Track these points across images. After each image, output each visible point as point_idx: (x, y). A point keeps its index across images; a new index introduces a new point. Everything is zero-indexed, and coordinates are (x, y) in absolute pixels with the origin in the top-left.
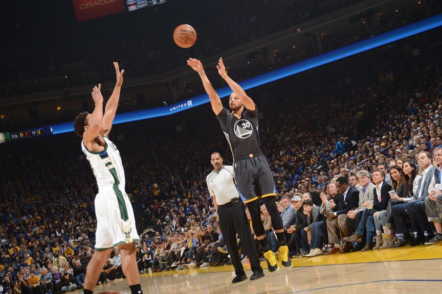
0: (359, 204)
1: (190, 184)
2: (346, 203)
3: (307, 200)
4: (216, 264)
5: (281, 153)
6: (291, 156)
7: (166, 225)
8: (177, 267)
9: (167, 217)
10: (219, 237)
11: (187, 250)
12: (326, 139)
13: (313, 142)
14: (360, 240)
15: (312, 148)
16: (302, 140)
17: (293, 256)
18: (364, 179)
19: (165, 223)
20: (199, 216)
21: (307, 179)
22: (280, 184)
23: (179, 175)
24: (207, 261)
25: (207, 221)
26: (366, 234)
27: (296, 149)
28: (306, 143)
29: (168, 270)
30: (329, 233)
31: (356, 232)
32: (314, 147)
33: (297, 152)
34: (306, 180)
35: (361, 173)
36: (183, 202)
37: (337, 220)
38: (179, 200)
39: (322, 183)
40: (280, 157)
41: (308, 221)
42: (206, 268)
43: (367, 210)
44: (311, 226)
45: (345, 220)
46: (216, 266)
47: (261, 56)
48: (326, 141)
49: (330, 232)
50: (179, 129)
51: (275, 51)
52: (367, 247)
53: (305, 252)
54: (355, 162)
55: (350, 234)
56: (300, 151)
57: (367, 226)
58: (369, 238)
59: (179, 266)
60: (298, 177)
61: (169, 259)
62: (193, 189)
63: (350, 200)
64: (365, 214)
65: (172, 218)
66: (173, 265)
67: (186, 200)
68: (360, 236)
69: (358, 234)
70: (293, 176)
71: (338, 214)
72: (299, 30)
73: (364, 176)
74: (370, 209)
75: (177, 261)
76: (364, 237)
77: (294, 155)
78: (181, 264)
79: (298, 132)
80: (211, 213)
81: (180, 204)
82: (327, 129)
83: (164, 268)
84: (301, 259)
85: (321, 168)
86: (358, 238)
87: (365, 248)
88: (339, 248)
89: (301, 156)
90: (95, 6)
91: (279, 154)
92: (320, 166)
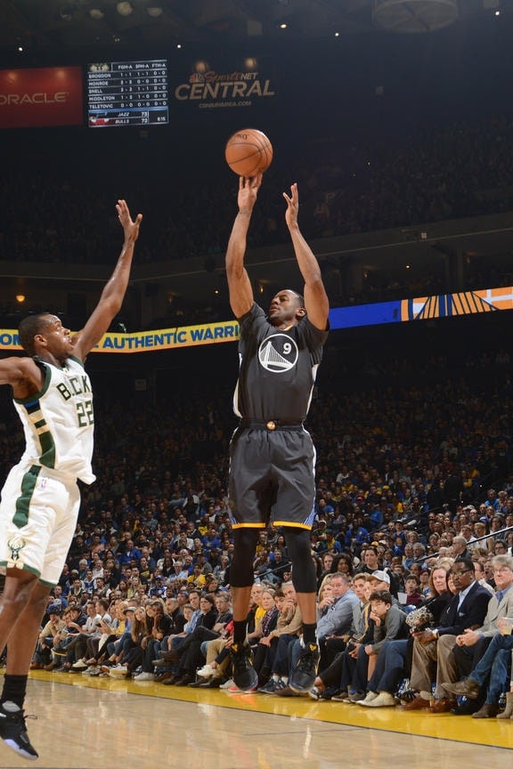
0: (486, 622)
1: (143, 504)
2: (461, 614)
3: (382, 592)
4: (169, 680)
5: (340, 477)
6: (359, 488)
7: (77, 577)
8: (85, 669)
9: (84, 561)
10: (186, 627)
11: (112, 638)
12: (436, 466)
13: (409, 468)
14: (474, 693)
15: (405, 479)
16: (387, 461)
17: (333, 698)
18: (503, 573)
19: (75, 571)
20: (148, 573)
21: (383, 542)
22: (325, 541)
23: (123, 481)
24: (149, 669)
25: (161, 587)
26: (489, 685)
27: (370, 474)
28: (394, 468)
29: (67, 670)
30: (413, 666)
31: (471, 678)
32: (408, 479)
33: (373, 484)
34: (380, 544)
35: (500, 559)
36: (121, 537)
37: (436, 645)
38: (113, 531)
39: (412, 557)
40: (338, 485)
41: (375, 635)
42: (145, 684)
43: (500, 636)
44: (380, 645)
45: (452, 648)
46: (167, 684)
47: (337, 271)
48: (437, 472)
49: (417, 666)
50: (141, 385)
51: (368, 267)
52: (484, 710)
53: (356, 694)
54: (488, 526)
55: (456, 678)
56: (380, 481)
57: (493, 668)
58: (493, 693)
59: (89, 668)
60: (364, 534)
61: (72, 649)
62: (146, 516)
63: (471, 609)
64: (493, 644)
65: (92, 566)
66: (79, 663)
67: (128, 534)
68: (477, 686)
69: (473, 682)
70: (356, 528)
71: (441, 633)
72: (424, 235)
73: (504, 566)
74: (506, 636)
75: (88, 658)
76: (483, 690)
77: (366, 487)
78: (95, 665)
79: (380, 441)
80: (173, 572)
81: (114, 540)
82: (441, 447)
83: (57, 666)
84: (345, 706)
85: (414, 525)
86: (471, 689)
87: (480, 712)
88: (428, 701)
89: (379, 493)
90: (24, 102)
91: (335, 480)
92: (414, 522)
